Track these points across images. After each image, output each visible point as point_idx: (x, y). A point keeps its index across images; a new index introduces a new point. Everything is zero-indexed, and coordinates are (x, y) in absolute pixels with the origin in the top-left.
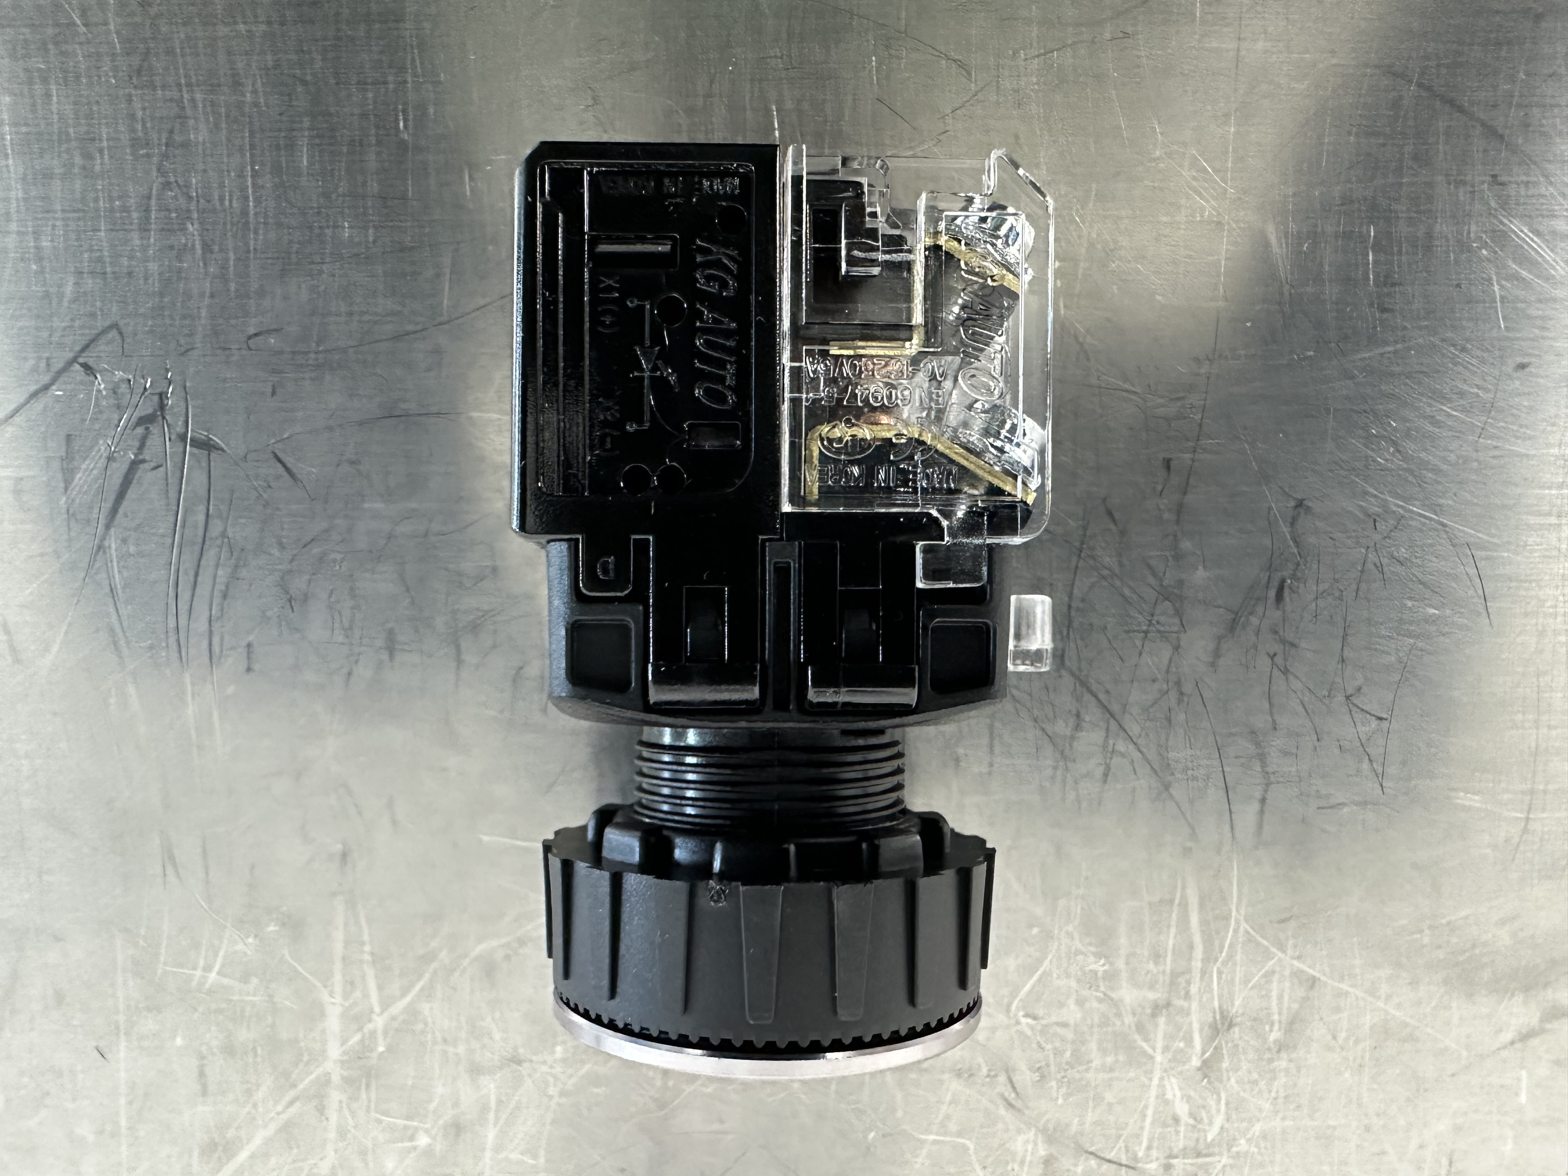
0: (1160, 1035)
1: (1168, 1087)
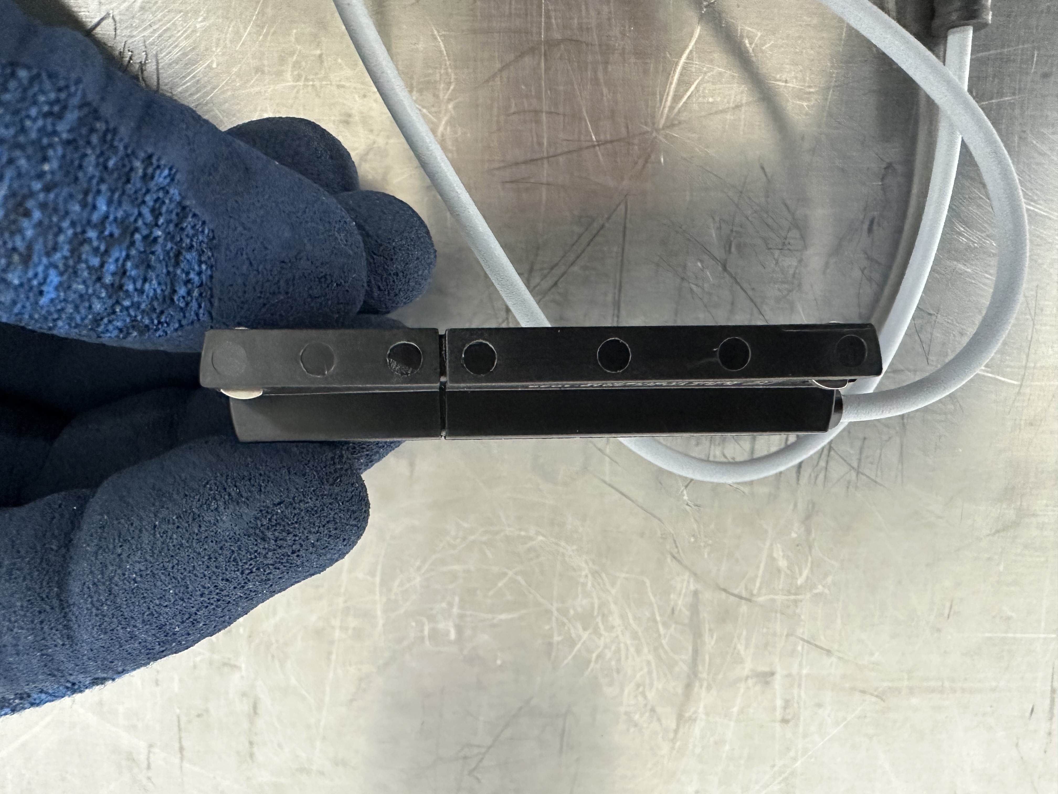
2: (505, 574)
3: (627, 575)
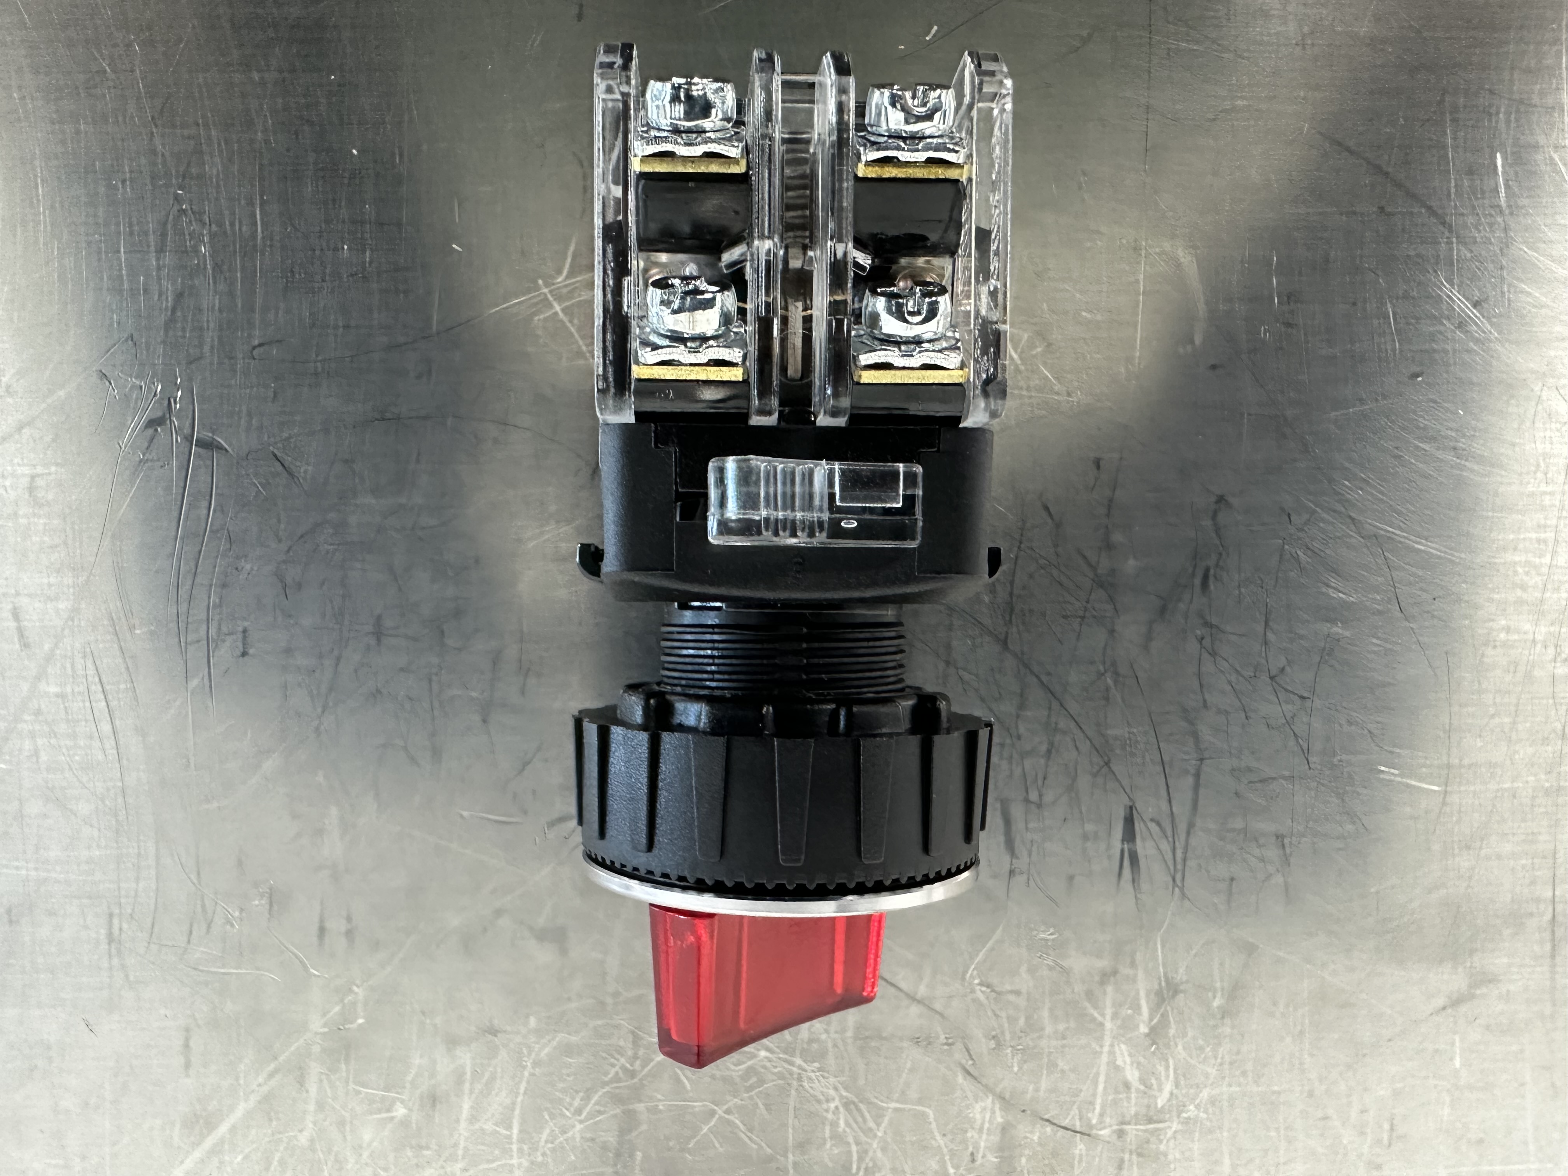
0: (1108, 1002)
1: (1118, 1052)
2: (713, 1113)
3: (898, 1105)
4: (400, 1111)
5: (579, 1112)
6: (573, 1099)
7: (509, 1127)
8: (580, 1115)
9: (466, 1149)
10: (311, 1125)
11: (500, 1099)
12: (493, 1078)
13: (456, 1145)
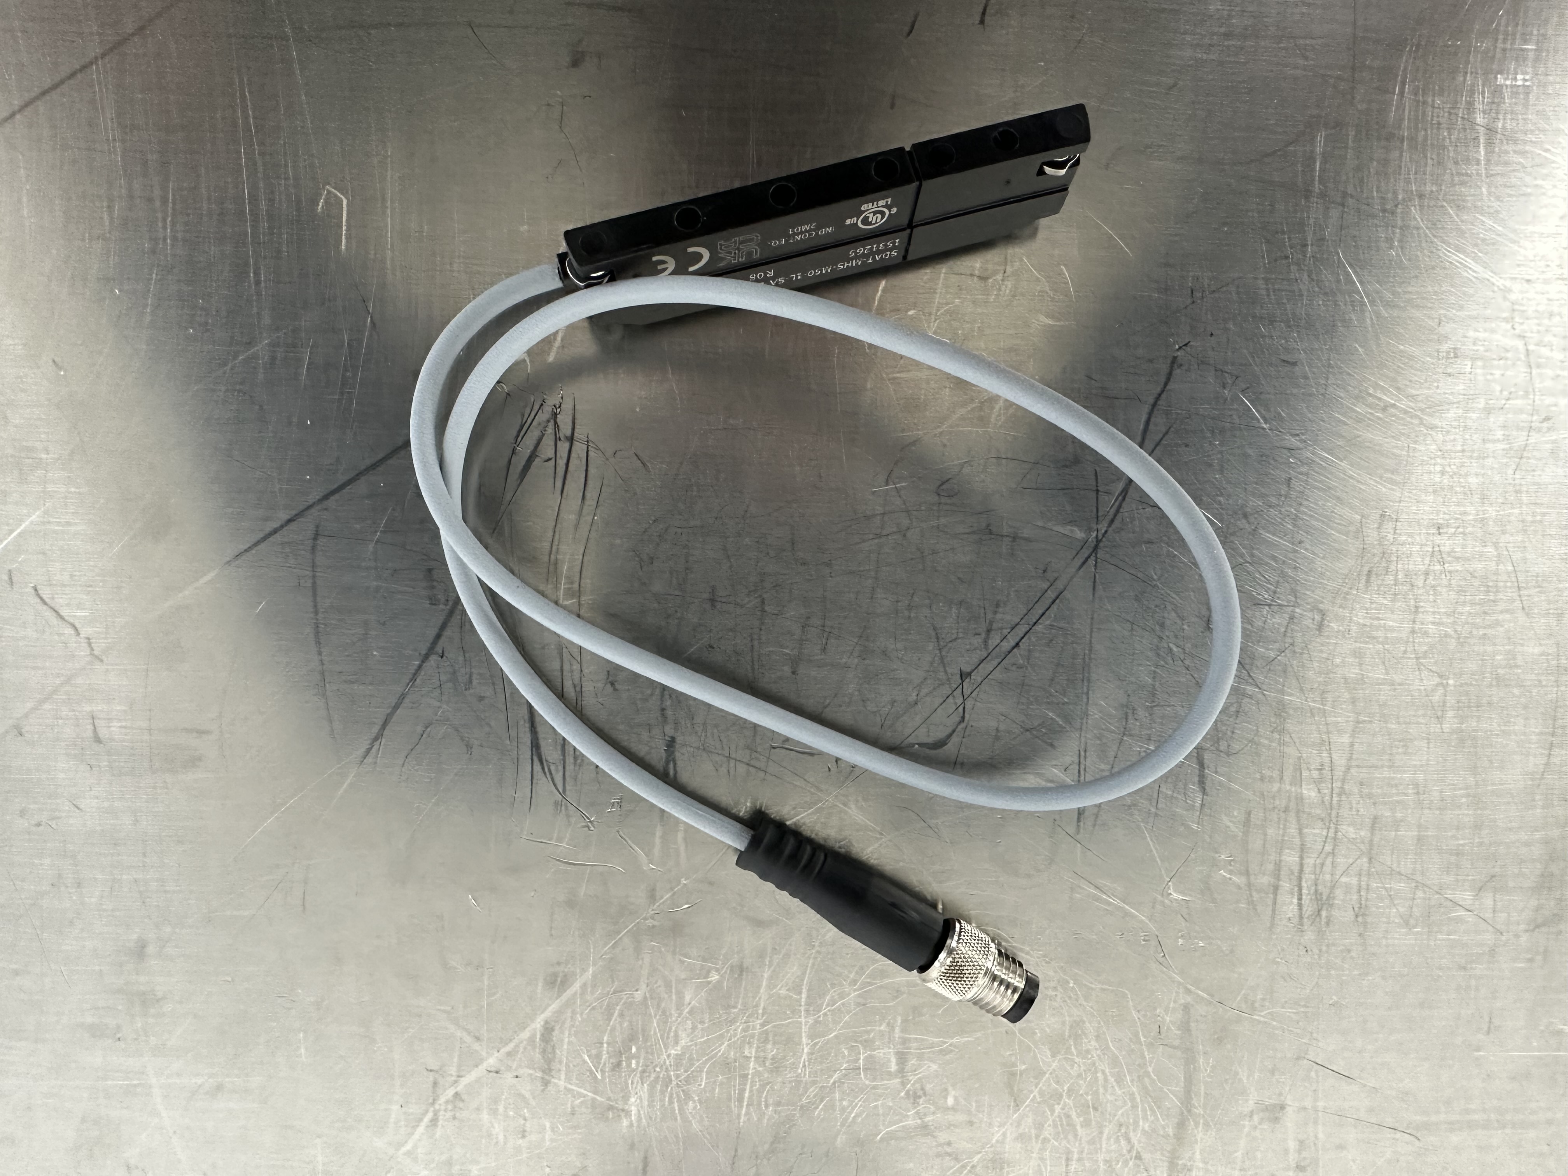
3: (1104, 986)
4: (714, 977)
5: (854, 982)
6: (850, 972)
7: (800, 993)
8: (855, 985)
9: (764, 1009)
10: (644, 986)
11: (792, 971)
12: (787, 955)
13: (757, 1006)
